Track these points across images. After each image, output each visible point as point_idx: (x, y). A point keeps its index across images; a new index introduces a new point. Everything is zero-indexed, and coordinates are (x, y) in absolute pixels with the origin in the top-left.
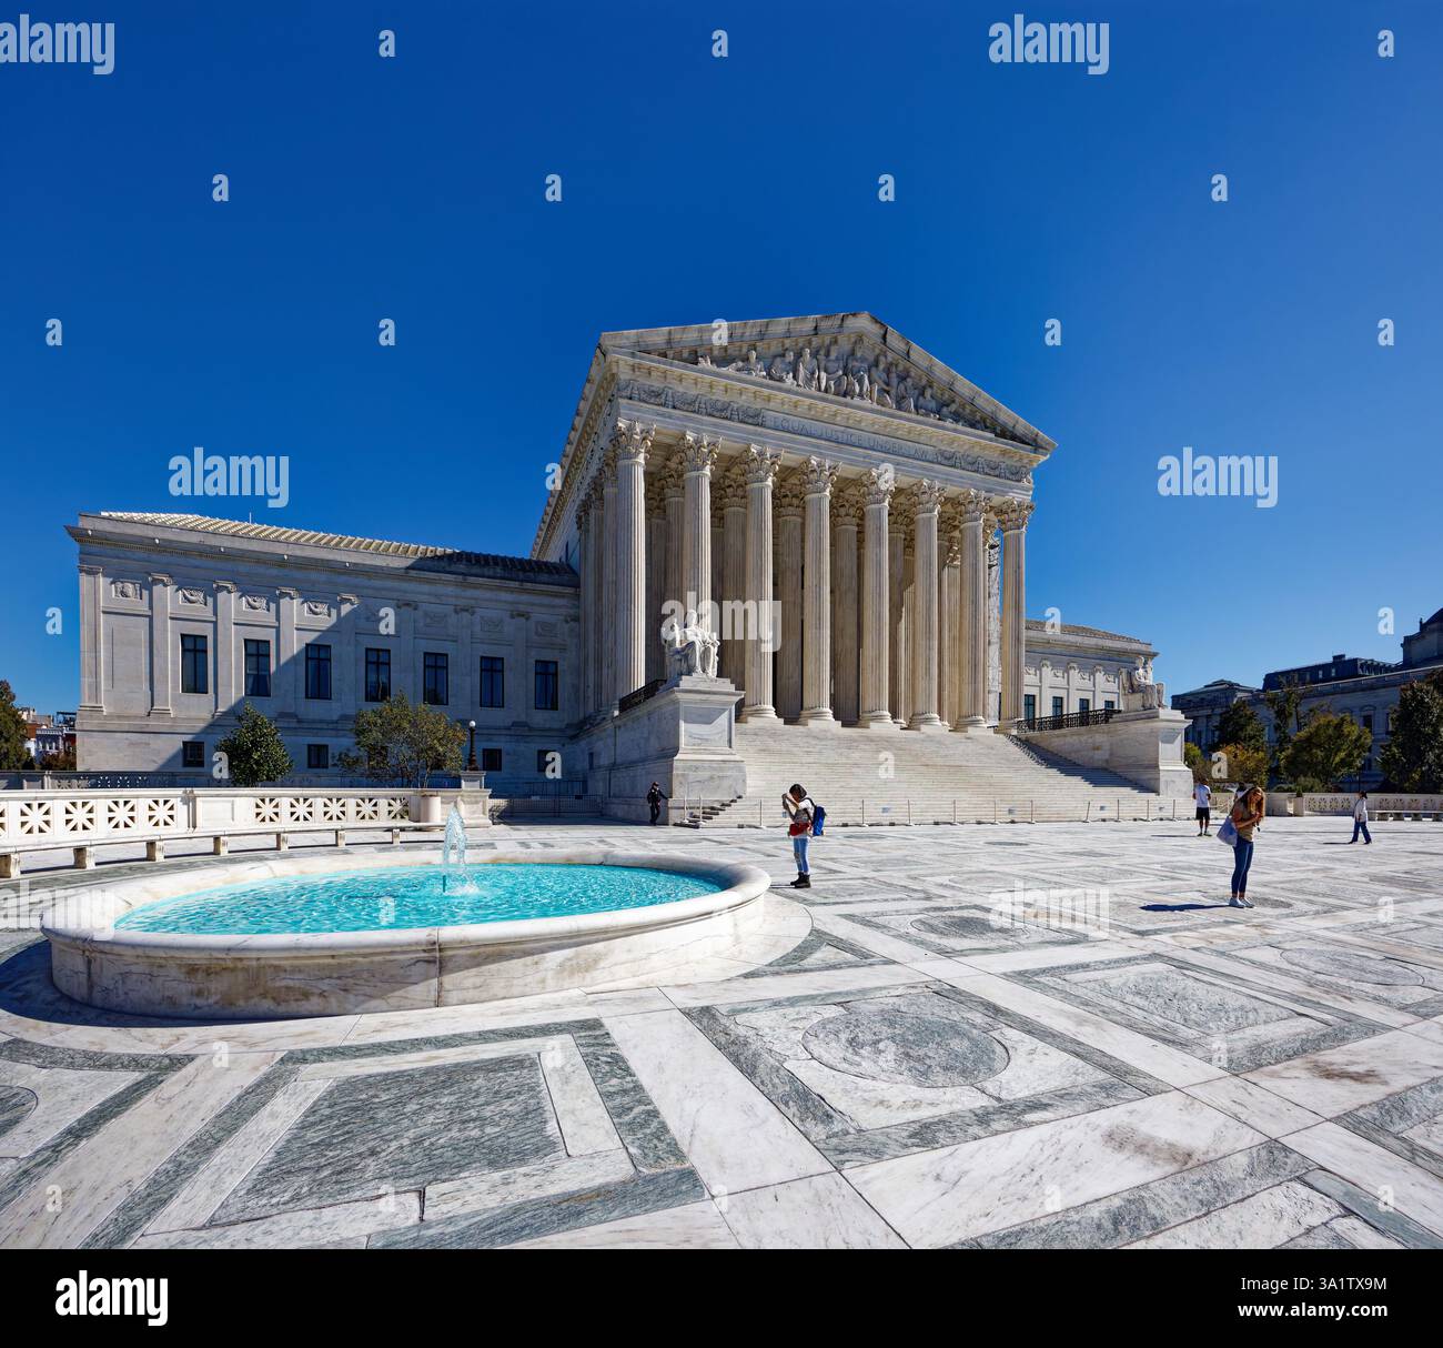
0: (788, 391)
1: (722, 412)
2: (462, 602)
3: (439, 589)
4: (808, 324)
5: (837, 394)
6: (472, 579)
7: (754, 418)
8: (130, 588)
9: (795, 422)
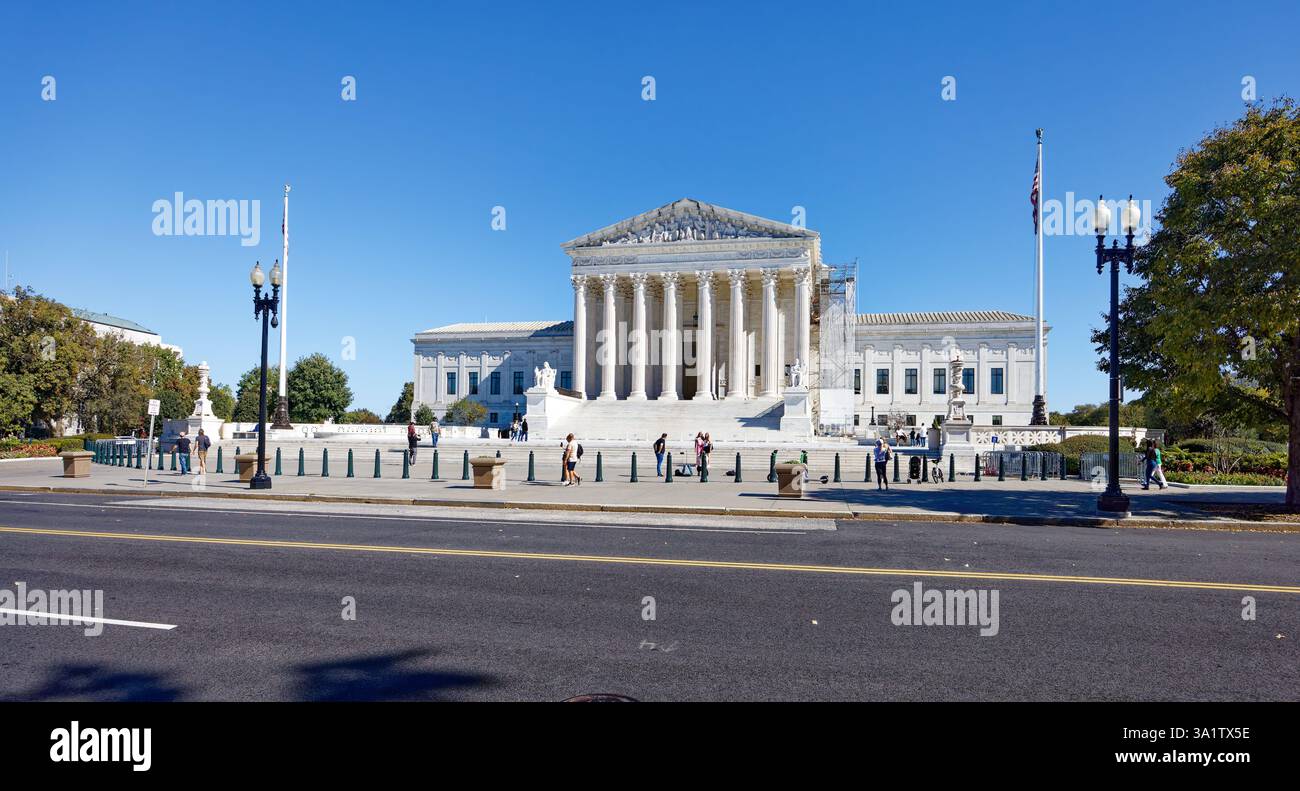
0: (645, 246)
1: (616, 262)
2: (553, 348)
3: (544, 343)
4: (655, 213)
5: (673, 240)
6: (556, 338)
7: (631, 261)
8: (430, 358)
9: (654, 258)
